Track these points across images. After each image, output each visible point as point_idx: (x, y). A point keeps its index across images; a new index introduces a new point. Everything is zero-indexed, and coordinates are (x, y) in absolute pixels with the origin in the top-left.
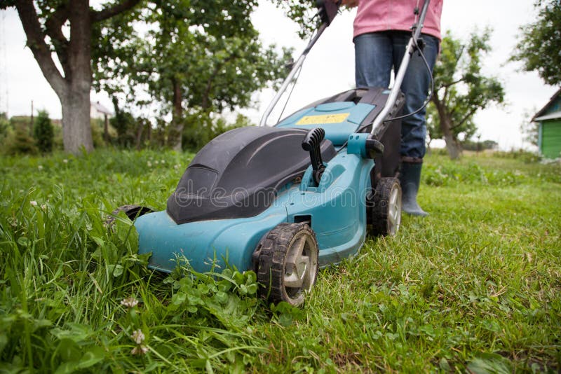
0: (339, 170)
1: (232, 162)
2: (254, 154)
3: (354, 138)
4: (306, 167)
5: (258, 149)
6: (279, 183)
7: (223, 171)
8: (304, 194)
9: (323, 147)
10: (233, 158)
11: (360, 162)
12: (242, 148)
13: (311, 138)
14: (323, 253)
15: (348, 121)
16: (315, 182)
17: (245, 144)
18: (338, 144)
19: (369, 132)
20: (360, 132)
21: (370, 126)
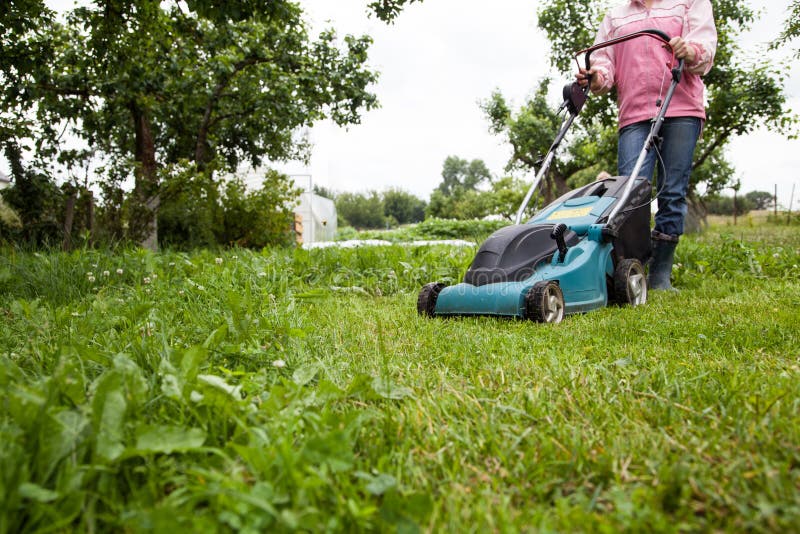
0: (580, 252)
2: (519, 243)
3: (593, 228)
4: (554, 251)
5: (522, 240)
6: (536, 262)
7: (502, 254)
8: (554, 268)
9: (567, 238)
10: (507, 246)
11: (598, 246)
12: (512, 240)
13: (556, 231)
14: (567, 304)
15: (592, 215)
16: (561, 259)
17: (513, 237)
18: (583, 233)
19: (606, 222)
20: (599, 222)
21: (607, 218)
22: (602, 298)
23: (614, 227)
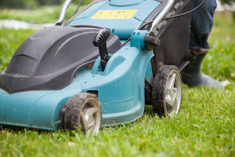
0: (121, 60)
1: (45, 54)
2: (60, 47)
3: (136, 34)
4: (96, 57)
5: (63, 45)
6: (77, 68)
7: (40, 60)
8: (94, 76)
9: (109, 43)
10: (46, 51)
11: (140, 53)
12: (52, 44)
13: (99, 38)
15: (135, 18)
16: (102, 67)
17: (54, 41)
18: (125, 38)
19: (149, 29)
20: (142, 28)
21: (150, 24)
22: (139, 106)
23: (156, 33)
